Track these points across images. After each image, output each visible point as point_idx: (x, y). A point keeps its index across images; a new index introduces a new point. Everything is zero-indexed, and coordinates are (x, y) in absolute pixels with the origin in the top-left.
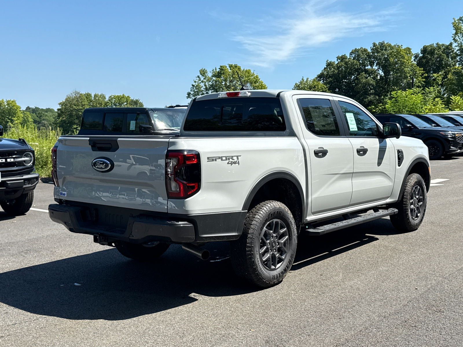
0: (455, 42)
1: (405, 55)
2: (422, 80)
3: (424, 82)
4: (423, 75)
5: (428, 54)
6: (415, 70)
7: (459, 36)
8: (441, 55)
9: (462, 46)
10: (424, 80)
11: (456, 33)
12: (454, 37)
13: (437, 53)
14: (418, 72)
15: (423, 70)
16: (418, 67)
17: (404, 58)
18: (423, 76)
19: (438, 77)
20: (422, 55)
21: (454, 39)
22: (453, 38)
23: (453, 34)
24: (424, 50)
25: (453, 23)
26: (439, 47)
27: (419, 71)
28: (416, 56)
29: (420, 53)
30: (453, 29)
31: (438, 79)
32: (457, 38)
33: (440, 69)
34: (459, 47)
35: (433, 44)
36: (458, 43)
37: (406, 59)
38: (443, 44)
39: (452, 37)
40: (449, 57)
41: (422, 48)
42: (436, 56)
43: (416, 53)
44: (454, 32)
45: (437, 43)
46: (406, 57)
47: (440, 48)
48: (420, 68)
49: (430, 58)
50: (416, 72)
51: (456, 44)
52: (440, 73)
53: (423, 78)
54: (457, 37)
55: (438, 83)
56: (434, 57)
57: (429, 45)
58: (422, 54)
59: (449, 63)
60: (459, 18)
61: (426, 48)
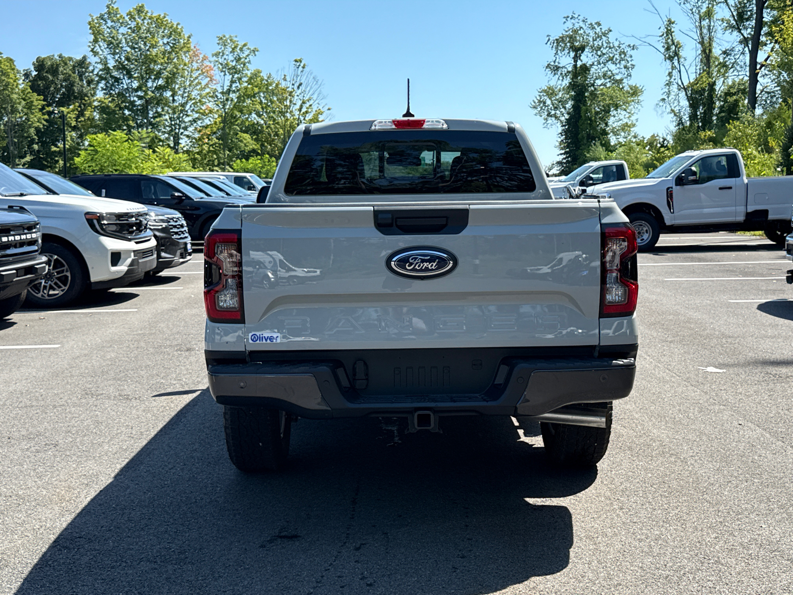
0: (95, 56)
1: (9, 71)
2: (42, 117)
3: (46, 120)
4: (43, 108)
5: (47, 72)
6: (30, 98)
7: (100, 46)
8: (70, 76)
9: (107, 64)
10: (46, 117)
11: (96, 41)
12: (92, 47)
13: (62, 72)
14: (35, 103)
15: (44, 100)
16: (35, 94)
17: (9, 75)
18: (44, 111)
19: (68, 113)
20: (37, 73)
21: (92, 50)
22: (90, 49)
23: (90, 42)
24: (40, 65)
25: (90, 23)
26: (64, 61)
27: (37, 101)
28: (27, 75)
29: (33, 69)
30: (90, 34)
31: (70, 118)
32: (97, 49)
33: (70, 100)
34: (102, 64)
35: (53, 56)
36: (100, 58)
37: (11, 78)
38: (70, 57)
39: (89, 46)
40: (83, 81)
41: (35, 60)
42: (61, 77)
43: (26, 69)
44: (92, 37)
45: (59, 54)
46: (12, 76)
47: (66, 64)
48: (38, 95)
49: (52, 80)
50: (32, 102)
51: (97, 59)
52: (71, 107)
53: (44, 114)
54: (98, 47)
55: (71, 124)
56: (58, 79)
57: (46, 56)
58: (36, 71)
59: (85, 91)
60: (99, 16)
61: (43, 61)
